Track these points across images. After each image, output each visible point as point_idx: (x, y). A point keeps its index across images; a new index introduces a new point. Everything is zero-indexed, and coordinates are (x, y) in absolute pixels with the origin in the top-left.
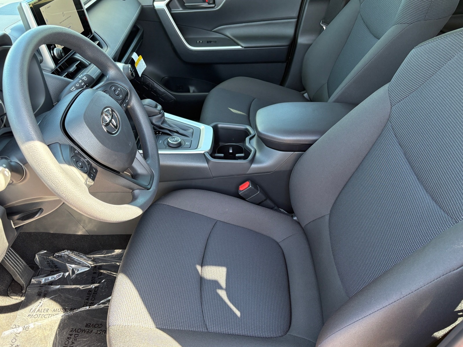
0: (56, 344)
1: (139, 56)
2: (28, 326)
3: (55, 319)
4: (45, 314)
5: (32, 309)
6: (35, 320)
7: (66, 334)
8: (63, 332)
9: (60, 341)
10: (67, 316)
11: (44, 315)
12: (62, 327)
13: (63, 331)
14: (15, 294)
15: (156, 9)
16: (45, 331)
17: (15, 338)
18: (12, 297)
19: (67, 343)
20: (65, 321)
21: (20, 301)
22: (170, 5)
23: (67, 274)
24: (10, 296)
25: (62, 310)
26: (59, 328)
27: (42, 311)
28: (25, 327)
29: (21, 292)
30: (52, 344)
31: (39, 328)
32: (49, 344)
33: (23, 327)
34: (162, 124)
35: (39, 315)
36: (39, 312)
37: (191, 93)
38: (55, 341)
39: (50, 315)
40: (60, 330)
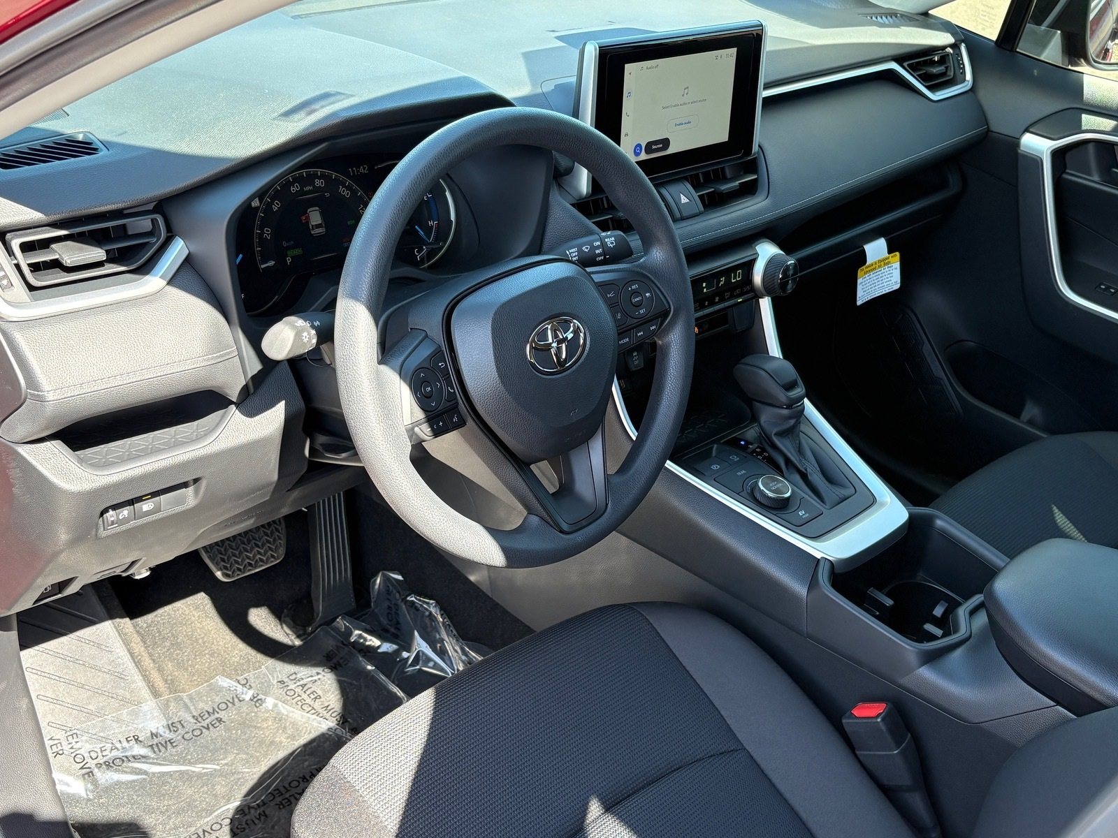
0: (276, 771)
1: (890, 251)
2: (263, 697)
3: (315, 724)
4: (308, 701)
5: (295, 673)
6: (283, 699)
7: (308, 767)
8: (306, 760)
9: (287, 771)
10: (337, 735)
11: (304, 702)
12: (312, 748)
13: (307, 757)
14: (292, 623)
15: (1019, 151)
16: (281, 731)
17: (229, 704)
18: (284, 626)
19: (295, 783)
20: (325, 742)
21: (290, 643)
22: (1068, 156)
23: (405, 654)
24: (283, 619)
25: (338, 717)
26: (305, 746)
27: (308, 692)
28: (259, 697)
29: (304, 627)
30: (271, 765)
31: (279, 719)
32: (266, 761)
33: (255, 696)
34: (779, 434)
35: (296, 695)
36: (301, 688)
37: (1022, 422)
38: (278, 765)
39: (313, 711)
40: (305, 751)
